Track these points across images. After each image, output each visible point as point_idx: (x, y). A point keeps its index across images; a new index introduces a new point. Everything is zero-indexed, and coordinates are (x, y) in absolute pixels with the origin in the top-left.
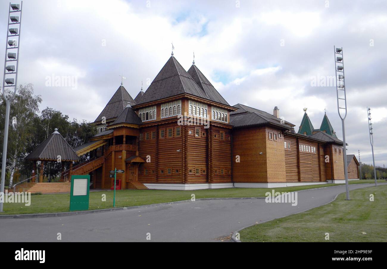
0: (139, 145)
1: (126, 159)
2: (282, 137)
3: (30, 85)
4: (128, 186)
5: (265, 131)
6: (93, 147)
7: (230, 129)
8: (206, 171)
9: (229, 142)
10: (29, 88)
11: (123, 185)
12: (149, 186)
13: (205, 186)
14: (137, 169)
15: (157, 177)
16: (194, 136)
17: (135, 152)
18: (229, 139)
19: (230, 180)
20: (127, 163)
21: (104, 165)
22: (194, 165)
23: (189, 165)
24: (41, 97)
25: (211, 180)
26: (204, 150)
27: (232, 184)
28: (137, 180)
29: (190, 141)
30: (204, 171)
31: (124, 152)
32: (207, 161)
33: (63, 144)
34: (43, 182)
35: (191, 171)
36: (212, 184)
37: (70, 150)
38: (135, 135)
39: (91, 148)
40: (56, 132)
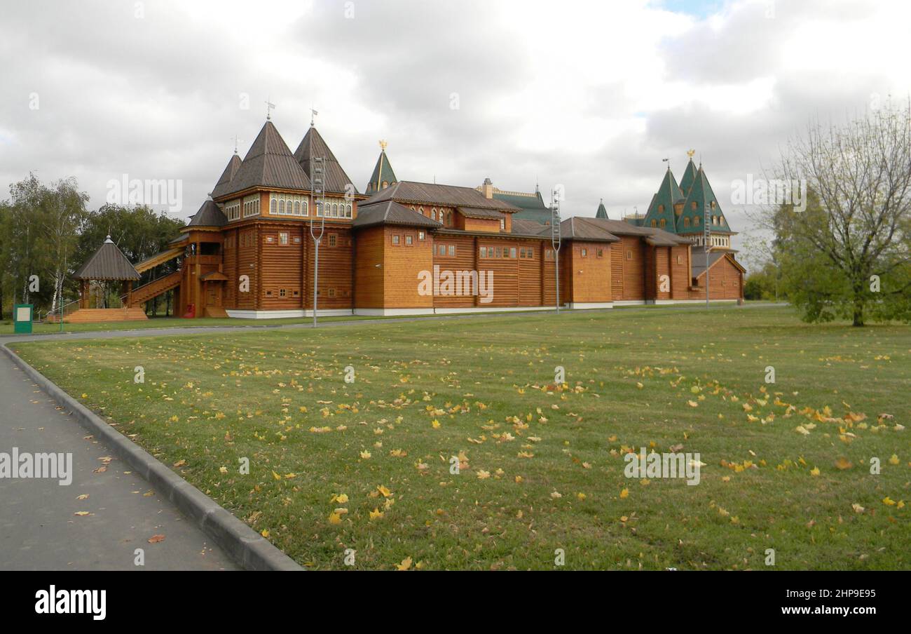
0: (223, 255)
1: (202, 276)
2: (432, 240)
3: (73, 178)
4: (204, 314)
5: (383, 233)
6: (161, 259)
7: (347, 229)
8: (299, 293)
9: (348, 249)
10: (72, 183)
11: (198, 311)
12: (231, 313)
13: (297, 313)
14: (221, 289)
15: (237, 301)
16: (277, 244)
17: (218, 265)
18: (349, 243)
19: (349, 305)
20: (202, 283)
21: (182, 283)
22: (277, 285)
23: (264, 285)
24: (87, 194)
25: (306, 305)
26: (297, 262)
27: (351, 310)
28: (220, 305)
29: (265, 250)
30: (296, 293)
31: (198, 267)
32: (301, 279)
33: (117, 256)
34: (89, 308)
35: (269, 293)
36: (307, 311)
37: (126, 265)
38: (217, 241)
39: (159, 260)
40: (109, 241)
